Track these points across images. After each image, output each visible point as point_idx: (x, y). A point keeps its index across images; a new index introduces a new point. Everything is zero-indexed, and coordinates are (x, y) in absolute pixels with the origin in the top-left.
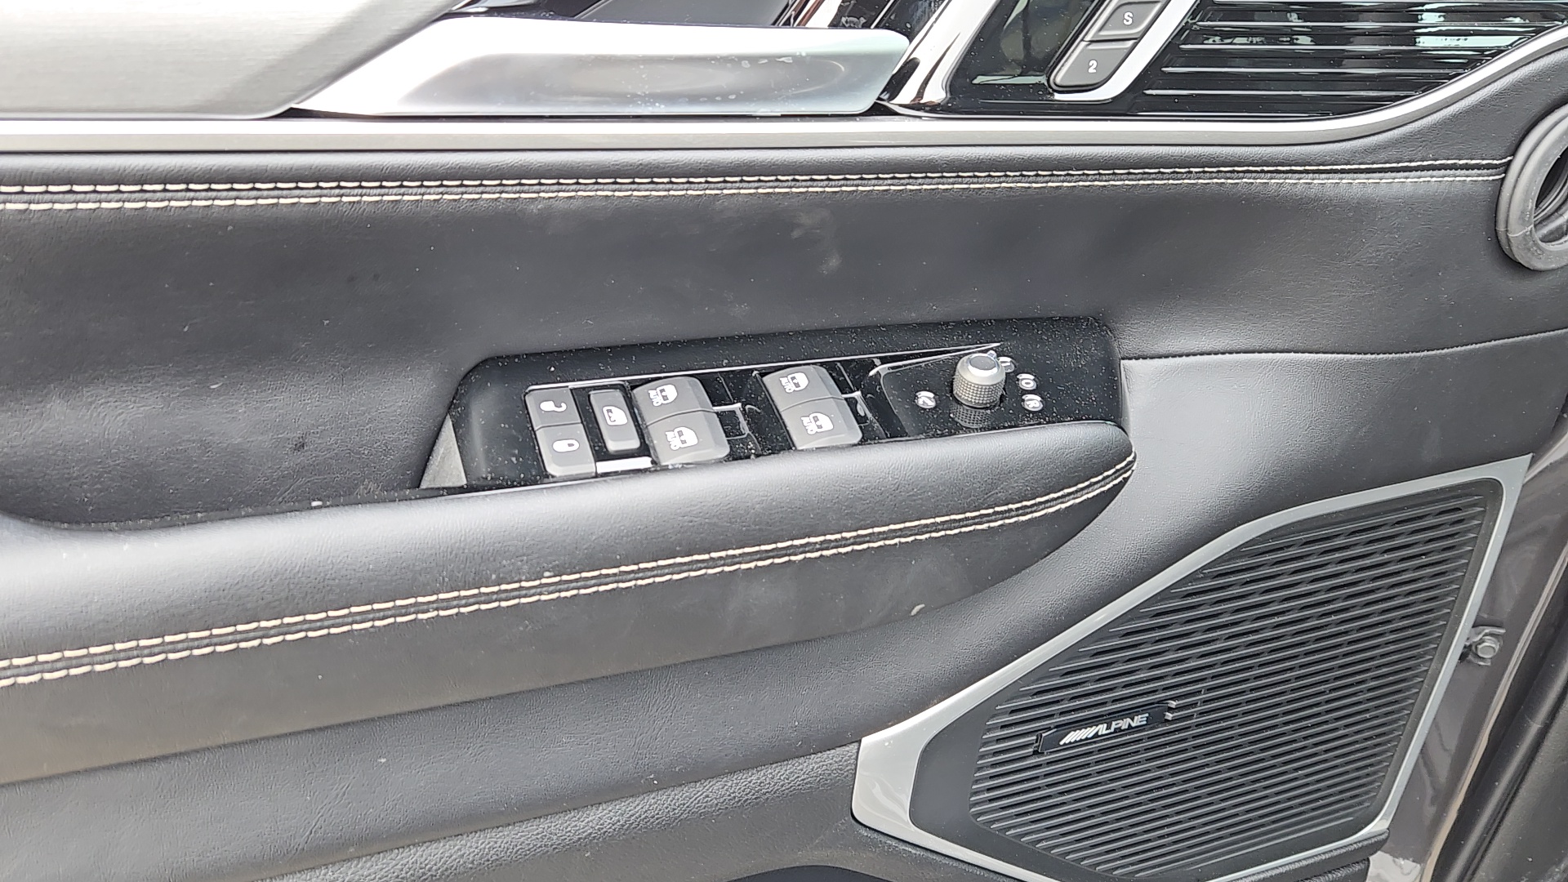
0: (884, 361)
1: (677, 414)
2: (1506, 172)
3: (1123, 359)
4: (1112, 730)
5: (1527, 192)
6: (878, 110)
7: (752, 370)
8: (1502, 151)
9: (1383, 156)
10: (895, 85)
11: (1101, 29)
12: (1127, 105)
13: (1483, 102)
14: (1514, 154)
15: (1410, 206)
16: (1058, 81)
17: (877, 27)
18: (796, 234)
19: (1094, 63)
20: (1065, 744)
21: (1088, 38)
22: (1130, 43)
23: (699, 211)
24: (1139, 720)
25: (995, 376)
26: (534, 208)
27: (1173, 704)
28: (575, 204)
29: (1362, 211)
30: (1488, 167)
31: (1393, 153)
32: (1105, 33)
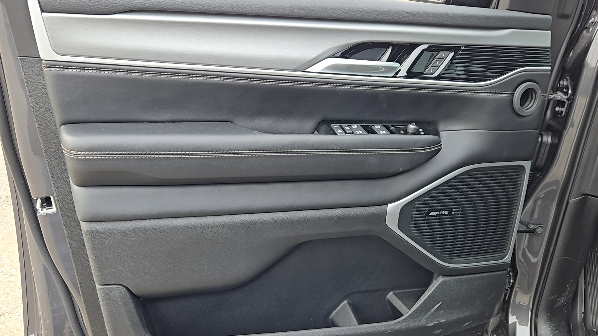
0: (392, 126)
1: (357, 129)
2: (514, 95)
3: (440, 131)
4: (440, 214)
5: (517, 99)
6: (393, 77)
7: (369, 125)
8: (512, 91)
9: (487, 90)
10: (397, 73)
11: (433, 64)
12: (438, 78)
13: (506, 81)
14: (515, 92)
15: (494, 100)
16: (426, 73)
17: (395, 62)
18: (379, 99)
19: (432, 70)
20: (430, 215)
21: (431, 65)
22: (438, 67)
23: (364, 93)
24: (446, 213)
25: (414, 127)
26: (338, 89)
27: (454, 210)
28: (344, 89)
29: (484, 100)
30: (509, 94)
31: (489, 90)
32: (434, 65)
